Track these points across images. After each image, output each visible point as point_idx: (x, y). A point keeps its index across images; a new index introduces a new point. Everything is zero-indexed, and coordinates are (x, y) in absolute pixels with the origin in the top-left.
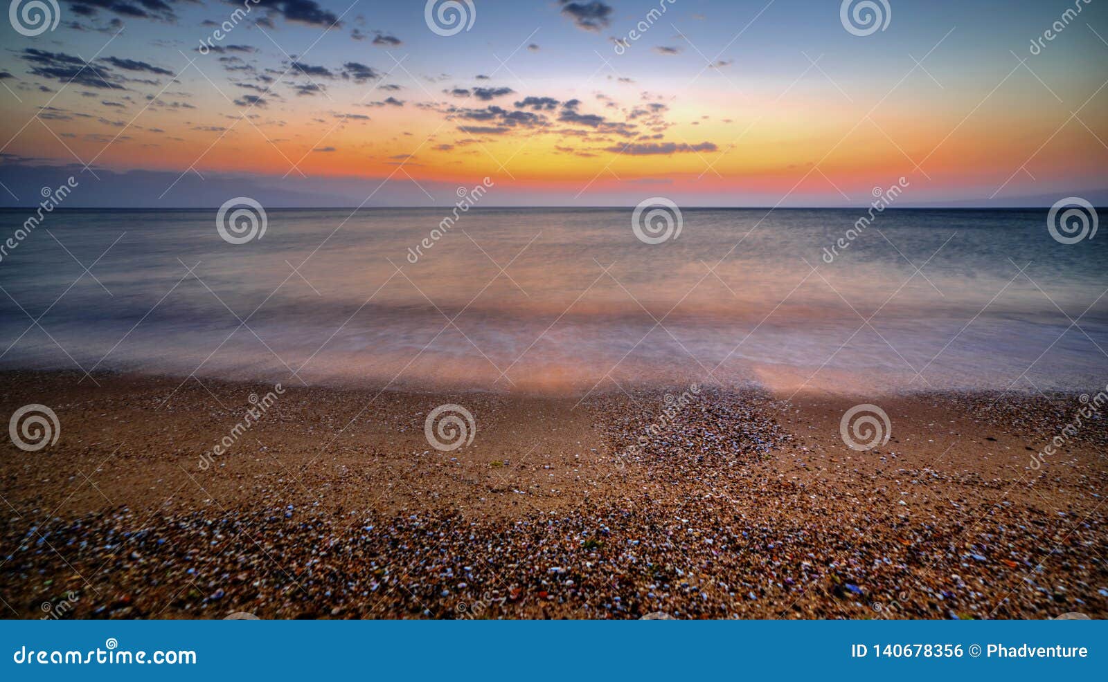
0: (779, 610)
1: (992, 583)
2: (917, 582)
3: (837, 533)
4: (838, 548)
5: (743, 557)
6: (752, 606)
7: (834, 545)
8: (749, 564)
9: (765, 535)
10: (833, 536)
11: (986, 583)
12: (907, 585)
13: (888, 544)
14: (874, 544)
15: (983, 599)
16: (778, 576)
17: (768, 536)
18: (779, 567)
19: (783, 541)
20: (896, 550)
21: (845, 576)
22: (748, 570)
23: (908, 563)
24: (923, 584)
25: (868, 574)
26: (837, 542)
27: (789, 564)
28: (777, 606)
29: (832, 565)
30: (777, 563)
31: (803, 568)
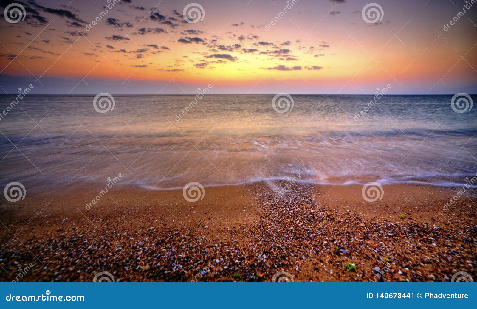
0: (314, 262)
1: (395, 244)
2: (368, 246)
3: (337, 229)
4: (337, 235)
5: (300, 242)
6: (303, 262)
7: (336, 234)
8: (302, 244)
9: (308, 232)
10: (336, 230)
11: (393, 244)
12: (364, 248)
13: (357, 231)
14: (351, 232)
15: (392, 251)
16: (314, 248)
17: (310, 232)
18: (314, 245)
19: (316, 234)
20: (359, 234)
21: (340, 246)
22: (302, 247)
23: (364, 239)
24: (370, 247)
25: (349, 245)
26: (337, 232)
27: (318, 243)
28: (313, 261)
29: (335, 242)
30: (314, 243)
31: (324, 244)
